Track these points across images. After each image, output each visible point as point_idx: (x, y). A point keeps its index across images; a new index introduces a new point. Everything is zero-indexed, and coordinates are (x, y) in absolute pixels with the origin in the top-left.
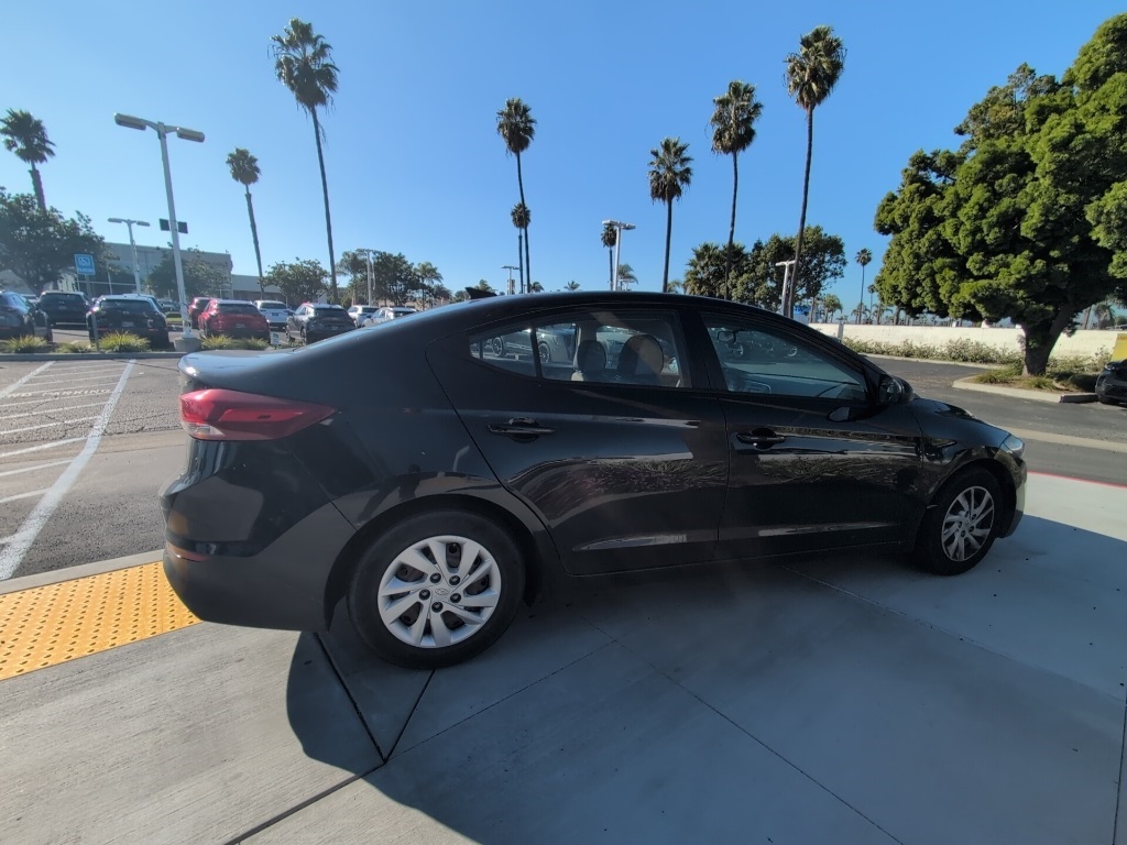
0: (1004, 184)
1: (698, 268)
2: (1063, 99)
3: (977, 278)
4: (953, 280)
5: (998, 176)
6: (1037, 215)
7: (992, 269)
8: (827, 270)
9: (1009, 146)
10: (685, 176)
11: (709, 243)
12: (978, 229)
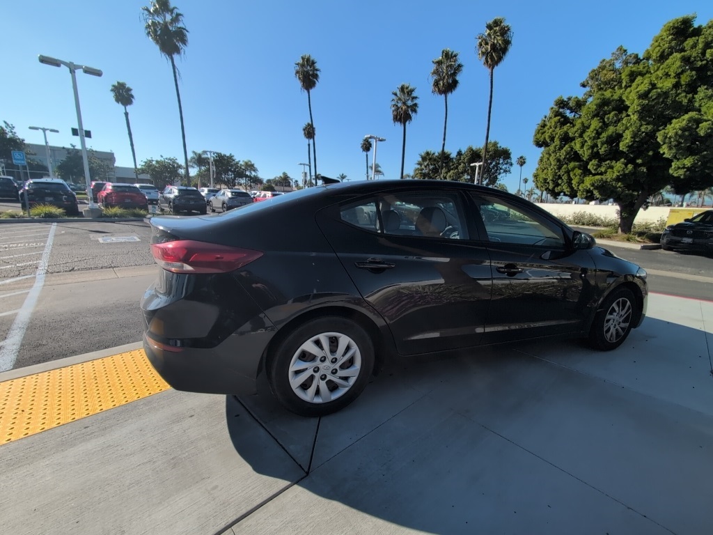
0: (611, 118)
1: (423, 167)
2: (644, 68)
3: (594, 175)
4: (580, 176)
5: (606, 113)
6: (629, 137)
7: (603, 169)
8: (501, 169)
9: (612, 96)
10: (414, 108)
11: (429, 150)
12: (596, 145)
